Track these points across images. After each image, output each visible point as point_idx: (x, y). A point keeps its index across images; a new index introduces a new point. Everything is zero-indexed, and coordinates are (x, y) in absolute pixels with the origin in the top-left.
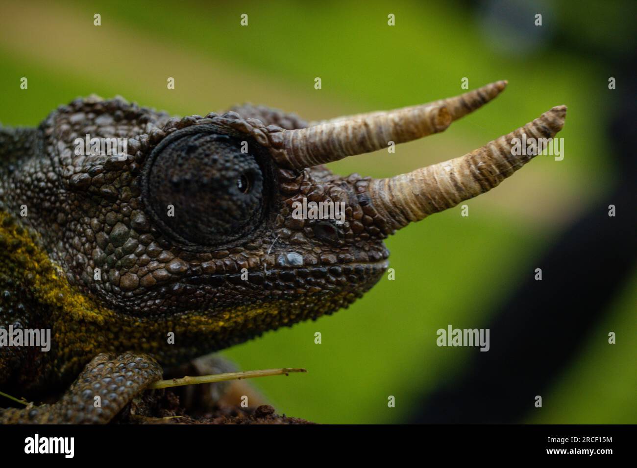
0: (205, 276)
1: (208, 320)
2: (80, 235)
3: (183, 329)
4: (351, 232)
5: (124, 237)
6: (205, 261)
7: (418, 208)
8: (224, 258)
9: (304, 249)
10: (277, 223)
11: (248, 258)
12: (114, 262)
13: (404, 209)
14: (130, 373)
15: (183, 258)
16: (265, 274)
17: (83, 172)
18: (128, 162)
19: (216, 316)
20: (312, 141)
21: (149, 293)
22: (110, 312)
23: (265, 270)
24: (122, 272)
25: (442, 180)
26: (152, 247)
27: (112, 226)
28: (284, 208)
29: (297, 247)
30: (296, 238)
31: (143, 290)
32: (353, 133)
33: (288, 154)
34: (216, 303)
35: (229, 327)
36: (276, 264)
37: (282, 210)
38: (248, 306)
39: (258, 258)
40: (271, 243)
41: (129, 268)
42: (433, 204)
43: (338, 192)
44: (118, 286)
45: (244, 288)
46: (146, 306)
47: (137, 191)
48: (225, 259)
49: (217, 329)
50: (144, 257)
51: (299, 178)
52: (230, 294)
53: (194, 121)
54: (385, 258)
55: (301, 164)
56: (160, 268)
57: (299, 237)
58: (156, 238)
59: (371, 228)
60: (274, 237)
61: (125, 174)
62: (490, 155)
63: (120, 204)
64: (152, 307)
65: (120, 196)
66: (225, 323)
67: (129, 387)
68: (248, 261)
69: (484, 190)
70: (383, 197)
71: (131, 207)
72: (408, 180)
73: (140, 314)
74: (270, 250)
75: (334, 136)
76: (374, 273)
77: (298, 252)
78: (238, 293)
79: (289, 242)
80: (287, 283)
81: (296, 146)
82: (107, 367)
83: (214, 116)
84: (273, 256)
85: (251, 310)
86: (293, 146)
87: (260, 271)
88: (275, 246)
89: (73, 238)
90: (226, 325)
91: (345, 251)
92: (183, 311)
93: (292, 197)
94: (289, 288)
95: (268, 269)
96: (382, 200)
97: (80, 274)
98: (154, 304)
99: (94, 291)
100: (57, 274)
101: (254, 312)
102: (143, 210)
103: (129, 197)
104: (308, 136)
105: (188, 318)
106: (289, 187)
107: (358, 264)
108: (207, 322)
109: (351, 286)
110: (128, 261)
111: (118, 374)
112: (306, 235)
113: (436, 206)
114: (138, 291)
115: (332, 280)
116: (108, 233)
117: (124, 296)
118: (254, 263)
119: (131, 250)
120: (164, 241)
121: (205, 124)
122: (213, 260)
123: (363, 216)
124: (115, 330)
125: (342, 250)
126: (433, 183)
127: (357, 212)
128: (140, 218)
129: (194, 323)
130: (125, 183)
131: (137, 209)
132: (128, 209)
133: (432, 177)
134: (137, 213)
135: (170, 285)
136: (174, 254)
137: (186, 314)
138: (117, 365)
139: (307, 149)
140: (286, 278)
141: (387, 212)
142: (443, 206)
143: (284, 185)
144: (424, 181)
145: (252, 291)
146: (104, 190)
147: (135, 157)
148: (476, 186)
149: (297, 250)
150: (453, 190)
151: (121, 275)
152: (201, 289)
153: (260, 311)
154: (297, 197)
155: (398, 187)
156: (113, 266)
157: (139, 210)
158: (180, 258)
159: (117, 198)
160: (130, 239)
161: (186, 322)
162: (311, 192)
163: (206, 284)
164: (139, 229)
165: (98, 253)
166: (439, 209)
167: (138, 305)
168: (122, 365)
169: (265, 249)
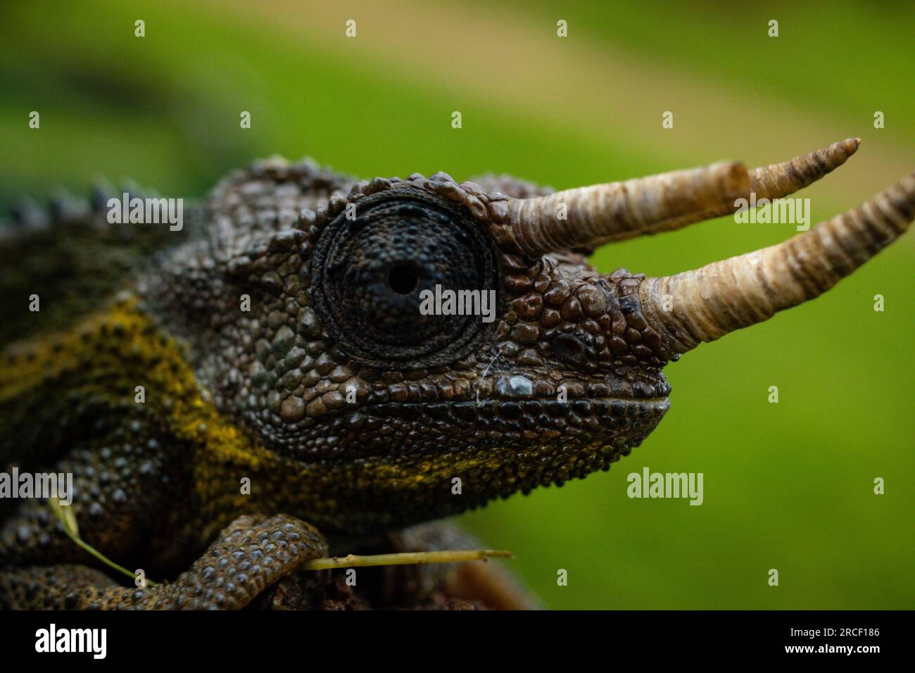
0: (394, 404)
1: (402, 471)
2: (235, 342)
3: (368, 483)
4: (607, 350)
5: (288, 344)
6: (395, 382)
7: (709, 319)
8: (420, 379)
9: (536, 373)
10: (499, 333)
11: (454, 381)
12: (274, 381)
13: (687, 320)
14: (272, 546)
15: (363, 378)
16: (477, 405)
17: (243, 255)
18: (297, 240)
19: (411, 466)
20: (547, 212)
21: (320, 426)
22: (269, 454)
23: (478, 401)
24: (284, 395)
25: (744, 278)
26: (323, 359)
27: (276, 329)
28: (511, 312)
29: (526, 370)
30: (525, 356)
31: (310, 421)
32: (606, 202)
33: (514, 232)
34: (409, 446)
35: (430, 484)
36: (493, 391)
37: (507, 315)
38: (455, 453)
39: (468, 382)
40: (488, 362)
41: (293, 388)
42: (731, 315)
43: (591, 291)
44: (278, 415)
45: (448, 426)
46: (313, 445)
47: (306, 280)
48: (421, 381)
49: (413, 485)
50: (313, 374)
51: (533, 269)
52: (428, 433)
53: (387, 184)
54: (661, 395)
55: (532, 247)
56: (332, 390)
57: (530, 354)
58: (329, 346)
59: (639, 347)
60: (495, 353)
61: (293, 258)
62: (817, 241)
63: (285, 298)
64: (323, 447)
65: (285, 288)
66: (425, 477)
67: (266, 566)
68: (453, 385)
69: (810, 296)
70: (657, 302)
71: (299, 303)
72: (696, 278)
73: (306, 457)
74: (486, 371)
75: (579, 206)
76: (641, 416)
77: (526, 377)
78: (439, 432)
79: (516, 362)
80: (510, 422)
81: (526, 220)
82: (245, 536)
83: (415, 178)
84: (491, 380)
85: (461, 460)
86: (522, 220)
87: (471, 400)
88: (495, 366)
89: (226, 348)
90: (427, 480)
91: (598, 380)
92: (365, 457)
93: (521, 297)
94: (513, 428)
95: (481, 399)
96: (656, 307)
97: (232, 398)
98: (325, 443)
99: (249, 421)
100: (202, 399)
101: (465, 464)
102: (313, 307)
103: (296, 289)
104: (543, 207)
105: (374, 467)
106: (517, 281)
107: (616, 400)
108: (400, 474)
109: (607, 433)
110: (291, 379)
111: (255, 546)
112: (540, 353)
113: (735, 316)
114: (303, 422)
115: (576, 421)
116: (270, 339)
117: (286, 430)
118: (463, 389)
119: (295, 364)
120: (338, 351)
121: (402, 188)
122: (405, 382)
123: (627, 329)
124: (275, 478)
125: (594, 378)
126: (730, 282)
127: (617, 323)
128: (309, 319)
129: (382, 474)
130: (292, 270)
131: (307, 305)
132: (295, 305)
133: (729, 274)
134: (306, 311)
135: (346, 416)
136: (352, 371)
137: (370, 462)
138: (259, 533)
139: (541, 225)
140: (509, 413)
141: (663, 325)
142: (747, 318)
143: (509, 278)
144: (718, 279)
145: (460, 430)
146: (268, 279)
147: (307, 234)
148: (796, 289)
149: (525, 374)
150: (761, 294)
151: (283, 399)
152: (388, 423)
153: (473, 462)
154: (528, 297)
155: (680, 287)
156: (273, 386)
157: (307, 308)
158: (360, 378)
159: (282, 291)
160: (295, 348)
161: (370, 473)
162: (549, 291)
163: (395, 416)
164: (308, 334)
165: (257, 368)
166: (741, 322)
167: (304, 443)
168: (266, 534)
169: (480, 369)
